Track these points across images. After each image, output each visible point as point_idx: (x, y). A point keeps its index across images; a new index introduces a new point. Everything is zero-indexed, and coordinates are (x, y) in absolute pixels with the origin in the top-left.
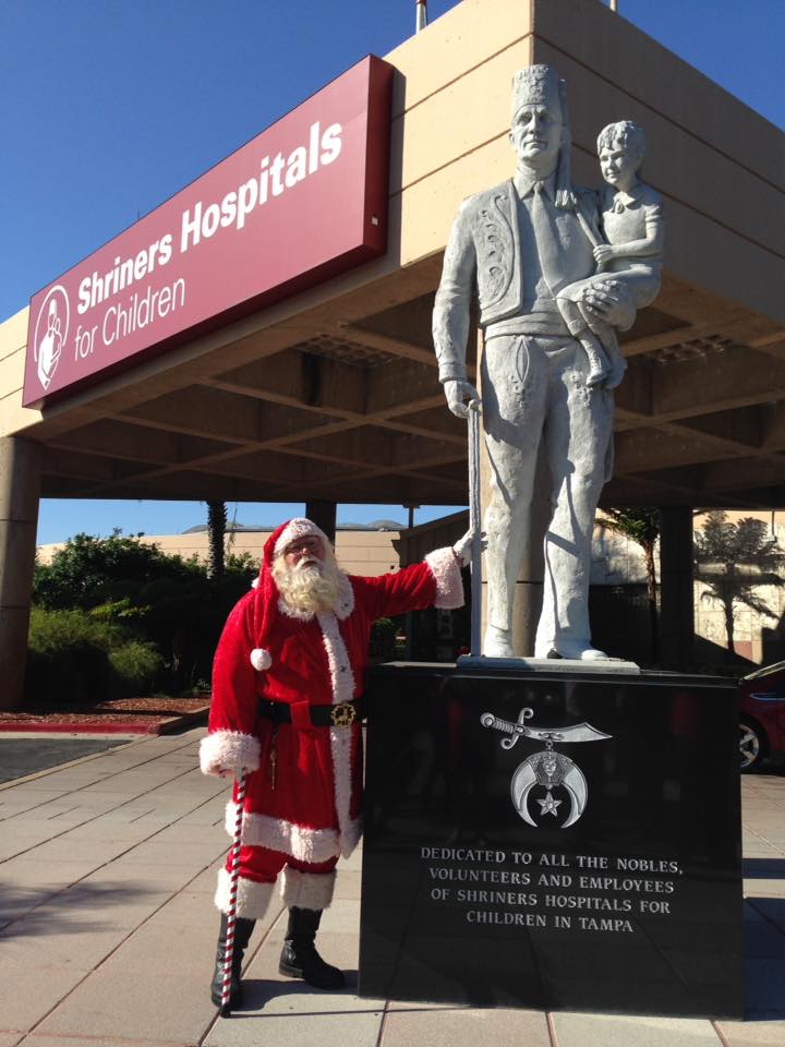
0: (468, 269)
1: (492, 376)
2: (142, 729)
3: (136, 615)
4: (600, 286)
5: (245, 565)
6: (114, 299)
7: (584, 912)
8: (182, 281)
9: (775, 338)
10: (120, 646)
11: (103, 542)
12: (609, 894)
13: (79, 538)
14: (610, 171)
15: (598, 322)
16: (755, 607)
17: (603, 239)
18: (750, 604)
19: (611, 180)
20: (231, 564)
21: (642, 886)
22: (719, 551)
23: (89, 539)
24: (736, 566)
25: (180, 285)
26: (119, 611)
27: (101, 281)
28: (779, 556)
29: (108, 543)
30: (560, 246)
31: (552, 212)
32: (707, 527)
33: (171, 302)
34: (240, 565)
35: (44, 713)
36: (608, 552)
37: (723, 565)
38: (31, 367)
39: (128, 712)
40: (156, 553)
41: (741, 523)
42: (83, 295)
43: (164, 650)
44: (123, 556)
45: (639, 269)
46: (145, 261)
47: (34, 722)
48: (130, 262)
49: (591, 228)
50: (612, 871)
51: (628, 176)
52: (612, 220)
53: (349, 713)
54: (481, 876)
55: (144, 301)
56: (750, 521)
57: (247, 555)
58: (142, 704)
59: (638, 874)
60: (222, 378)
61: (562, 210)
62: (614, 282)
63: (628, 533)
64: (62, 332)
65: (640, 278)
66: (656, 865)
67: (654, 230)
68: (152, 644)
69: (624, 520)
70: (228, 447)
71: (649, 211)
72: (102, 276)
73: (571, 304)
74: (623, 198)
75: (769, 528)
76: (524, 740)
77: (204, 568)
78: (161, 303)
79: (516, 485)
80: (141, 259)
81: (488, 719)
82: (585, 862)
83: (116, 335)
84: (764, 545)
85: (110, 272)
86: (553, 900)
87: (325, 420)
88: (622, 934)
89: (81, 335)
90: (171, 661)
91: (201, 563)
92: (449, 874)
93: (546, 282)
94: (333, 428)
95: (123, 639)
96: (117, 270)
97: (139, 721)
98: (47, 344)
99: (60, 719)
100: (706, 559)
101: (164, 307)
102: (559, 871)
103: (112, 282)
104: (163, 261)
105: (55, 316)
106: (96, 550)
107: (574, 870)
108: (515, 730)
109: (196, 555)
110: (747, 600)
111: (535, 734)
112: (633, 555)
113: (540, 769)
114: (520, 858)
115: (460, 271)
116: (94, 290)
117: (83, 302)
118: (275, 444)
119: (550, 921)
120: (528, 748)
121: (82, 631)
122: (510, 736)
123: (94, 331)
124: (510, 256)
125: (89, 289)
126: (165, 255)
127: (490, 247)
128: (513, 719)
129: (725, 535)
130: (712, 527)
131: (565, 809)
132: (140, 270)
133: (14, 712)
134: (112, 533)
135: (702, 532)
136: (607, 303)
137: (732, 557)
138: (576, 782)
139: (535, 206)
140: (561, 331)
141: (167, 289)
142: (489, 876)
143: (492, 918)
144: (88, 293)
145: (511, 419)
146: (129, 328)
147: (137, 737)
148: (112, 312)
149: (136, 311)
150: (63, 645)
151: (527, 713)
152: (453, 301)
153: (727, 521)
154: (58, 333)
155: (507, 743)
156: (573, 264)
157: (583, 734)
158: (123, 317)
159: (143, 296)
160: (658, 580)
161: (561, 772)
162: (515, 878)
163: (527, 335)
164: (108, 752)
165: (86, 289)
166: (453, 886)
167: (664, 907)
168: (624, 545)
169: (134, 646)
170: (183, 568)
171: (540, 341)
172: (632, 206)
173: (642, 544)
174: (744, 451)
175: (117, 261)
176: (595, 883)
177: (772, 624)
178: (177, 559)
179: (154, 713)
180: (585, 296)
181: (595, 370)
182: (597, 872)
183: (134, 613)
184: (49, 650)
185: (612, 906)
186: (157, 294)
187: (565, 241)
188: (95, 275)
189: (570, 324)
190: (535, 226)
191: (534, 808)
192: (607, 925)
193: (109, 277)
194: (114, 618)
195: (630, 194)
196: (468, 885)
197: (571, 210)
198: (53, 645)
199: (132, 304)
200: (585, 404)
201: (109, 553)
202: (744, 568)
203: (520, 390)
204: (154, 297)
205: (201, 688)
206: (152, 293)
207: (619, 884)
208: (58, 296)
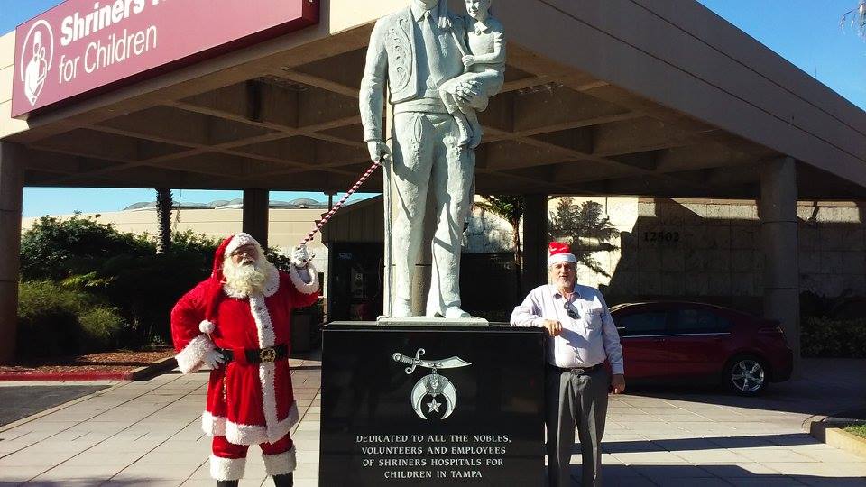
0: (383, 66)
1: (399, 138)
2: (119, 377)
3: (101, 285)
4: (466, 85)
5: (188, 241)
6: (93, 36)
7: (454, 467)
8: (154, 28)
9: (594, 85)
10: (88, 310)
11: (65, 222)
12: (469, 456)
13: (44, 219)
14: (472, 10)
15: (465, 107)
16: (593, 268)
17: (469, 52)
18: (590, 266)
19: (473, 16)
20: (176, 240)
21: (488, 451)
22: (568, 226)
23: (52, 220)
24: (580, 238)
25: (152, 32)
26: (86, 282)
27: (82, 20)
28: (611, 229)
29: (70, 224)
30: (441, 55)
31: (437, 31)
32: (559, 208)
33: (144, 43)
34: (184, 240)
35: (36, 366)
36: (487, 228)
37: (571, 238)
38: (18, 86)
39: (103, 364)
40: (111, 231)
41: (584, 205)
42: (65, 30)
43: (125, 313)
44: (83, 235)
45: (490, 72)
46: (121, 9)
47: (27, 373)
48: (108, 8)
49: (460, 43)
50: (470, 443)
51: (483, 13)
52: (473, 39)
53: (272, 355)
54: (393, 451)
55: (121, 41)
56: (590, 203)
57: (190, 232)
58: (113, 357)
59: (485, 444)
60: (184, 101)
61: (442, 31)
62: (474, 82)
63: (500, 213)
64: (48, 59)
65: (491, 78)
66: (496, 438)
67: (499, 48)
68: (115, 308)
69: (498, 204)
70: (182, 149)
71: (496, 36)
72: (82, 16)
73: (448, 94)
74: (480, 26)
75: (603, 209)
76: (419, 368)
77: (153, 244)
78: (136, 43)
79: (414, 208)
80: (118, 7)
81: (398, 356)
82: (455, 438)
83: (96, 65)
84: (600, 221)
85: (90, 14)
86: (435, 462)
87: (265, 131)
88: (476, 479)
89: (65, 62)
90: (131, 322)
91: (149, 239)
92: (374, 450)
93: (433, 78)
94: (270, 137)
95: (92, 304)
96: (96, 13)
97: (115, 370)
98: (33, 67)
99: (51, 371)
100: (559, 233)
101: (139, 47)
102: (439, 445)
103: (92, 22)
104: (137, 10)
105: (40, 46)
106: (60, 230)
107: (448, 444)
108: (414, 362)
109: (146, 233)
110: (588, 264)
111: (426, 364)
112: (504, 230)
113: (429, 385)
114: (416, 438)
115: (377, 68)
116: (74, 28)
117: (66, 36)
118: (222, 148)
119: (434, 474)
120: (422, 372)
121: (54, 299)
122: (411, 366)
123: (76, 60)
124: (410, 61)
125: (71, 26)
126: (138, 5)
127: (397, 53)
128: (412, 356)
129: (573, 214)
130: (563, 208)
131: (443, 409)
132: (117, 15)
133: (9, 365)
134: (73, 215)
135: (556, 211)
136: (470, 95)
137: (576, 230)
138: (450, 392)
139: (425, 27)
140: (442, 110)
141: (141, 33)
142: (398, 450)
143: (400, 475)
144: (70, 29)
145: (411, 167)
146: (107, 61)
147: (114, 383)
148: (92, 47)
149: (114, 48)
150: (41, 311)
151: (421, 352)
152: (373, 87)
153: (574, 203)
154: (43, 59)
155: (409, 371)
156: (450, 68)
157: (454, 363)
158: (102, 52)
159: (119, 36)
160: (522, 248)
161: (441, 386)
162: (413, 450)
163: (421, 112)
164: (95, 394)
165: (68, 25)
166: (376, 457)
167: (500, 462)
168: (498, 222)
169: (99, 310)
170: (136, 243)
171: (429, 116)
172: (485, 32)
173: (510, 221)
174: (581, 156)
175: (96, 5)
176: (461, 450)
177: (606, 281)
178: (130, 236)
179: (126, 364)
180: (457, 91)
181: (463, 137)
182: (461, 444)
183: (101, 283)
184: (29, 315)
185: (470, 463)
186: (133, 36)
187: (444, 52)
188: (77, 15)
189: (448, 107)
190: (425, 40)
191: (425, 409)
192: (467, 474)
193: (89, 18)
194: (82, 287)
195: (484, 23)
196: (386, 456)
197: (448, 30)
198: (33, 311)
199: (110, 42)
200: (458, 158)
201: (72, 232)
202: (586, 240)
203: (416, 149)
204: (130, 38)
205: (157, 344)
206: (127, 36)
207: (475, 450)
208: (42, 28)
